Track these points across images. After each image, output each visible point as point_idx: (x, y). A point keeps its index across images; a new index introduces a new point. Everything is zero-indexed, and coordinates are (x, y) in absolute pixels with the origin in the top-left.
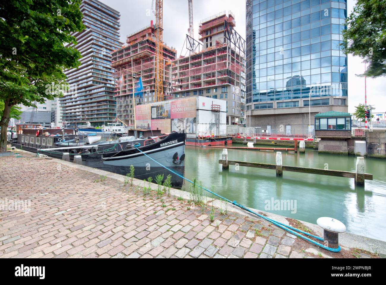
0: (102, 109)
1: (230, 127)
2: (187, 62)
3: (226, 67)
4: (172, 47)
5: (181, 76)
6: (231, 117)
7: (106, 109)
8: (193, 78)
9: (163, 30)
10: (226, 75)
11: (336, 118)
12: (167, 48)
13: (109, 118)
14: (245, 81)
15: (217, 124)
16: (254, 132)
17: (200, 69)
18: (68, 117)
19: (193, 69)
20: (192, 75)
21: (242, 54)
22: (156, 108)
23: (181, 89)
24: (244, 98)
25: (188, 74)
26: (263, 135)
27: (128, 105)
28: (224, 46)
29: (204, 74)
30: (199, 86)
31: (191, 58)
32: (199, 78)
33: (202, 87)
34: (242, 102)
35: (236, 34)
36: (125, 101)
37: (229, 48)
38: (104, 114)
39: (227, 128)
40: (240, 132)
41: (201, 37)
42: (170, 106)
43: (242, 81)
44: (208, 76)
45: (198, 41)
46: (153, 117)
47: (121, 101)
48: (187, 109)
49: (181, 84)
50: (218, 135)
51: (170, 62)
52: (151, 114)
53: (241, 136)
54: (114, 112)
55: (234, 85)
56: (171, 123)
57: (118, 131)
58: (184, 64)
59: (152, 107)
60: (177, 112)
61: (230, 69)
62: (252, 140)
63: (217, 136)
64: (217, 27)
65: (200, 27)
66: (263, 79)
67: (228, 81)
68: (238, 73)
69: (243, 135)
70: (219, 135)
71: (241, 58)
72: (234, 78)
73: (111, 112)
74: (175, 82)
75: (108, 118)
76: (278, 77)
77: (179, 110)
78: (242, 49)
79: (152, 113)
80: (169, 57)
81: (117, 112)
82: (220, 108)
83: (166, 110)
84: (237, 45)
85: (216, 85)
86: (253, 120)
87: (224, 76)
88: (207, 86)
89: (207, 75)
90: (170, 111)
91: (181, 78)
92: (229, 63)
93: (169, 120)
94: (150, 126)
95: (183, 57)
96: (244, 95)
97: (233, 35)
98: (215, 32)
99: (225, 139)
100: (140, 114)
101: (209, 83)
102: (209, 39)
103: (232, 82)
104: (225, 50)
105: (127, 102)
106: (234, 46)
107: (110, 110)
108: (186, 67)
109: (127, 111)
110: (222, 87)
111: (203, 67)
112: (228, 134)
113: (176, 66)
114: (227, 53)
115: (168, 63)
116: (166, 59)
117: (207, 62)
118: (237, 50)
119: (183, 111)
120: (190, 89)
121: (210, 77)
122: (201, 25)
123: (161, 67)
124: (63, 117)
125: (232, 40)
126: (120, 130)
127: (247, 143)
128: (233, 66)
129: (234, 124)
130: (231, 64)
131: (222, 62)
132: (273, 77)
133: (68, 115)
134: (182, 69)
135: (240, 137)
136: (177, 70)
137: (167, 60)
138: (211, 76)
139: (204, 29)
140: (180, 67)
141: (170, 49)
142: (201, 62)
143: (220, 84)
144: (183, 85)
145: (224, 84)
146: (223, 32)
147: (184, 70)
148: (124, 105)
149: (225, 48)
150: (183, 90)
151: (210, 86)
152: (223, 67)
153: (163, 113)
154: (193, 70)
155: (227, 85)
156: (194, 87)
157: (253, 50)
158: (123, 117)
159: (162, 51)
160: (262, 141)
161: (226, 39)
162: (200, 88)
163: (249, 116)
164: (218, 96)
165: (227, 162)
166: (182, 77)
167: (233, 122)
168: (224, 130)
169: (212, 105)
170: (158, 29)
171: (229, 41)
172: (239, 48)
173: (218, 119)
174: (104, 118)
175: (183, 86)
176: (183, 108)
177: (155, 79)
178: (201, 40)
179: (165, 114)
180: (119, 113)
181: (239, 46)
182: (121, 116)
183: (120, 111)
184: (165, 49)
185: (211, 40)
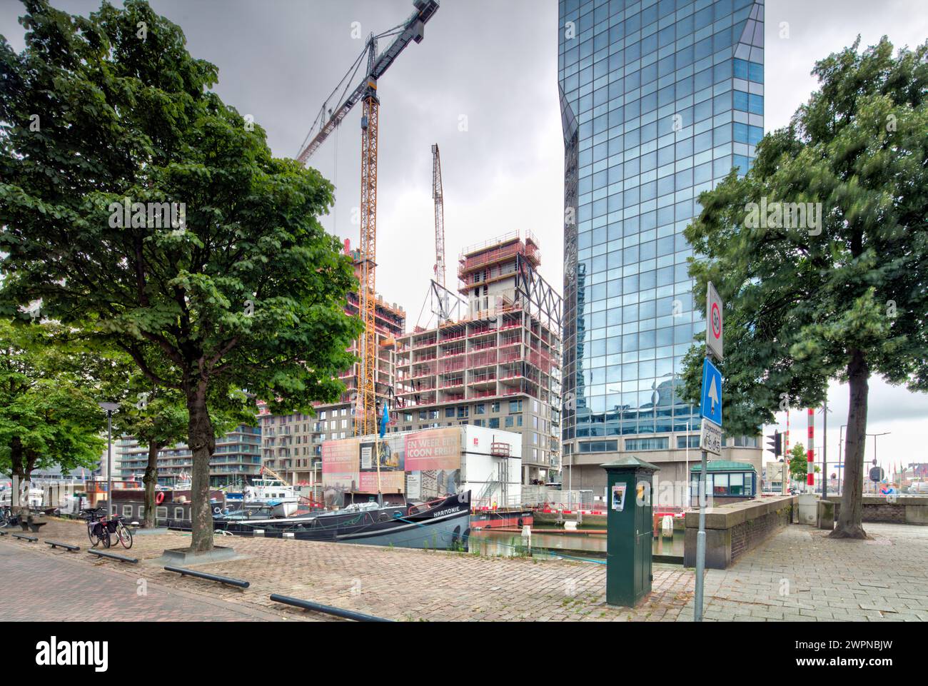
0: (225, 446)
1: (528, 490)
2: (432, 342)
3: (519, 356)
4: (395, 305)
5: (418, 373)
6: (530, 468)
7: (236, 446)
8: (446, 378)
9: (376, 265)
10: (519, 375)
11: (729, 473)
12: (384, 305)
13: (243, 466)
14: (560, 387)
15: (502, 483)
16: (578, 501)
17: (461, 360)
18: (136, 462)
19: (444, 357)
20: (444, 372)
21: (554, 329)
22: (371, 448)
23: (417, 404)
24: (558, 426)
25: (434, 371)
26: (597, 507)
27: (290, 437)
28: (516, 311)
29: (470, 371)
30: (459, 398)
31: (440, 333)
32: (459, 379)
33: (466, 400)
34: (554, 435)
35: (541, 284)
36: (283, 428)
37: (526, 315)
38: (230, 456)
39: (522, 492)
40: (550, 501)
41: (463, 285)
42: (403, 445)
43: (553, 388)
44: (478, 374)
45: (457, 293)
46: (363, 467)
47: (272, 426)
48: (440, 452)
49: (416, 392)
50: (504, 506)
51: (391, 338)
52: (359, 460)
53: (551, 509)
54: (255, 453)
55: (536, 396)
56: (406, 479)
57: (278, 496)
58: (425, 346)
59: (362, 446)
60: (419, 456)
61: (528, 362)
62: (574, 518)
63: (501, 509)
64: (500, 265)
65: (462, 262)
66: (599, 390)
67: (523, 387)
68: (546, 369)
69: (556, 506)
70: (507, 507)
71: (553, 336)
72: (537, 382)
73: (247, 452)
74: (403, 385)
75: (241, 467)
76: (628, 387)
77: (422, 453)
78: (554, 316)
79: (361, 458)
80: (389, 326)
81: (262, 454)
82: (508, 449)
83: (394, 452)
84: (544, 307)
85: (498, 396)
86: (577, 476)
87: (516, 377)
88: (476, 397)
89: (476, 373)
90: (404, 454)
91: (417, 377)
92: (526, 348)
93: (401, 474)
94: (357, 486)
95: (424, 330)
96: (560, 419)
97: (535, 286)
98: (495, 275)
99: (519, 514)
100: (334, 459)
101: (480, 391)
102: (481, 291)
103: (531, 390)
104: (518, 318)
105: (288, 428)
106: (538, 309)
107: (244, 447)
108: (429, 352)
109: (288, 451)
110: (511, 402)
111: (468, 356)
112: (524, 504)
113: (406, 351)
114: (523, 327)
115: (387, 342)
116: (381, 332)
117: (477, 343)
118: (544, 319)
119: (433, 454)
120: (438, 403)
121: (483, 378)
122: (464, 258)
123: (370, 350)
124: (123, 462)
125: (534, 298)
126: (282, 495)
127: (564, 523)
128: (534, 355)
129: (536, 482)
130: (531, 351)
131: (511, 345)
132: (617, 387)
133: (136, 459)
134: (419, 357)
135: (549, 511)
136: (408, 358)
137: (384, 333)
138: (487, 375)
139: (471, 268)
140: (417, 353)
141: (391, 307)
142: (463, 343)
143: (506, 395)
144: (423, 394)
145: (515, 394)
146: (514, 277)
147: (423, 359)
148: (279, 436)
149: (518, 315)
150: (422, 405)
151: (483, 398)
152: (513, 356)
153: (387, 458)
154: (446, 360)
155: (520, 397)
156: (449, 400)
157: (579, 328)
158: (277, 463)
159: (374, 315)
160: (595, 518)
161: (521, 295)
162: (460, 401)
163: (568, 466)
164: (502, 422)
165: (529, 548)
166: (421, 375)
167: (534, 478)
168: (515, 496)
169: (493, 444)
170: (365, 264)
171: (526, 298)
172: (549, 315)
173: (504, 473)
174: (231, 466)
175: (423, 397)
176: (433, 449)
177: (356, 377)
178: (465, 292)
179: (392, 461)
180: (268, 454)
181: (548, 310)
182: (272, 462)
183: (271, 452)
184: (380, 310)
185: (485, 293)
